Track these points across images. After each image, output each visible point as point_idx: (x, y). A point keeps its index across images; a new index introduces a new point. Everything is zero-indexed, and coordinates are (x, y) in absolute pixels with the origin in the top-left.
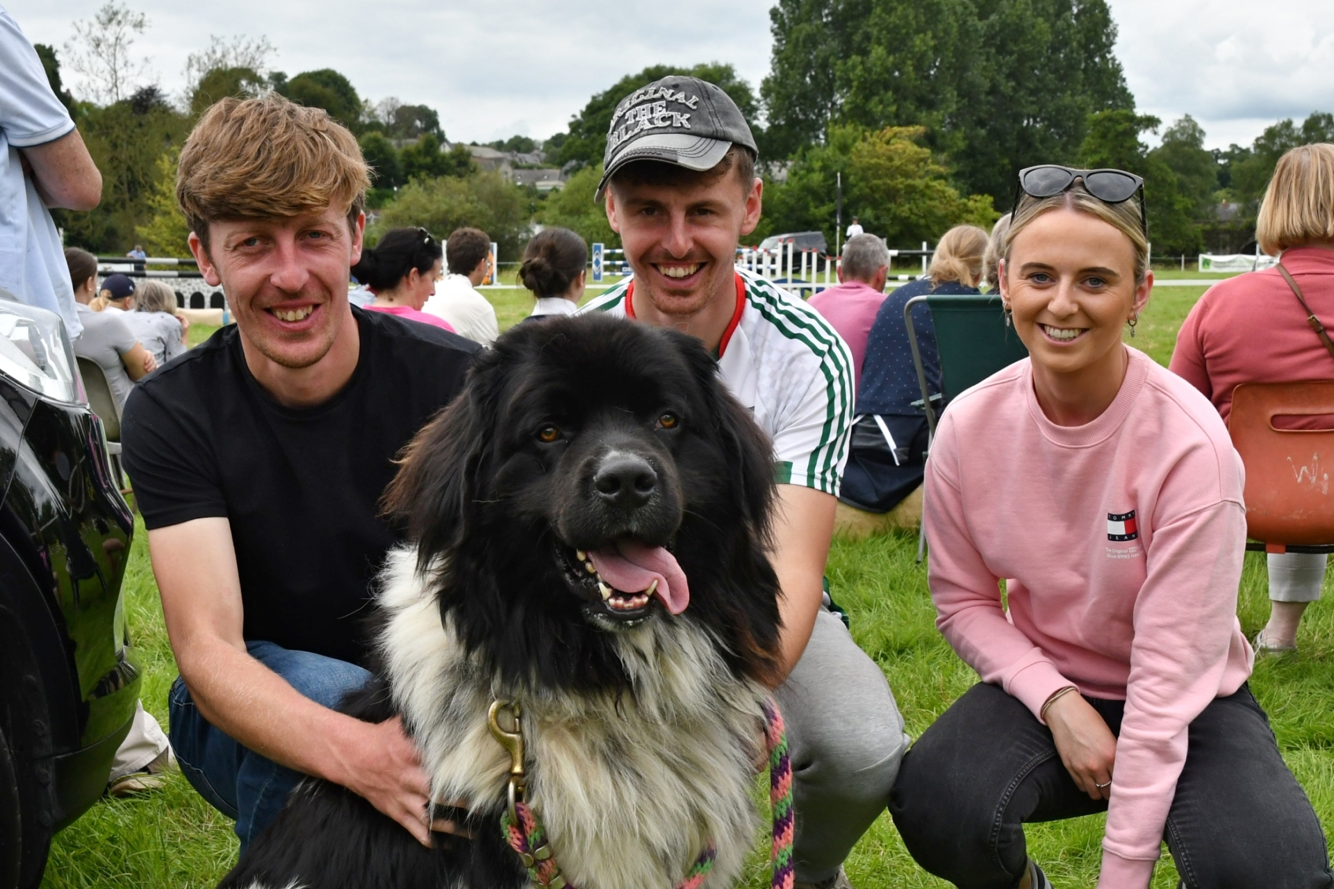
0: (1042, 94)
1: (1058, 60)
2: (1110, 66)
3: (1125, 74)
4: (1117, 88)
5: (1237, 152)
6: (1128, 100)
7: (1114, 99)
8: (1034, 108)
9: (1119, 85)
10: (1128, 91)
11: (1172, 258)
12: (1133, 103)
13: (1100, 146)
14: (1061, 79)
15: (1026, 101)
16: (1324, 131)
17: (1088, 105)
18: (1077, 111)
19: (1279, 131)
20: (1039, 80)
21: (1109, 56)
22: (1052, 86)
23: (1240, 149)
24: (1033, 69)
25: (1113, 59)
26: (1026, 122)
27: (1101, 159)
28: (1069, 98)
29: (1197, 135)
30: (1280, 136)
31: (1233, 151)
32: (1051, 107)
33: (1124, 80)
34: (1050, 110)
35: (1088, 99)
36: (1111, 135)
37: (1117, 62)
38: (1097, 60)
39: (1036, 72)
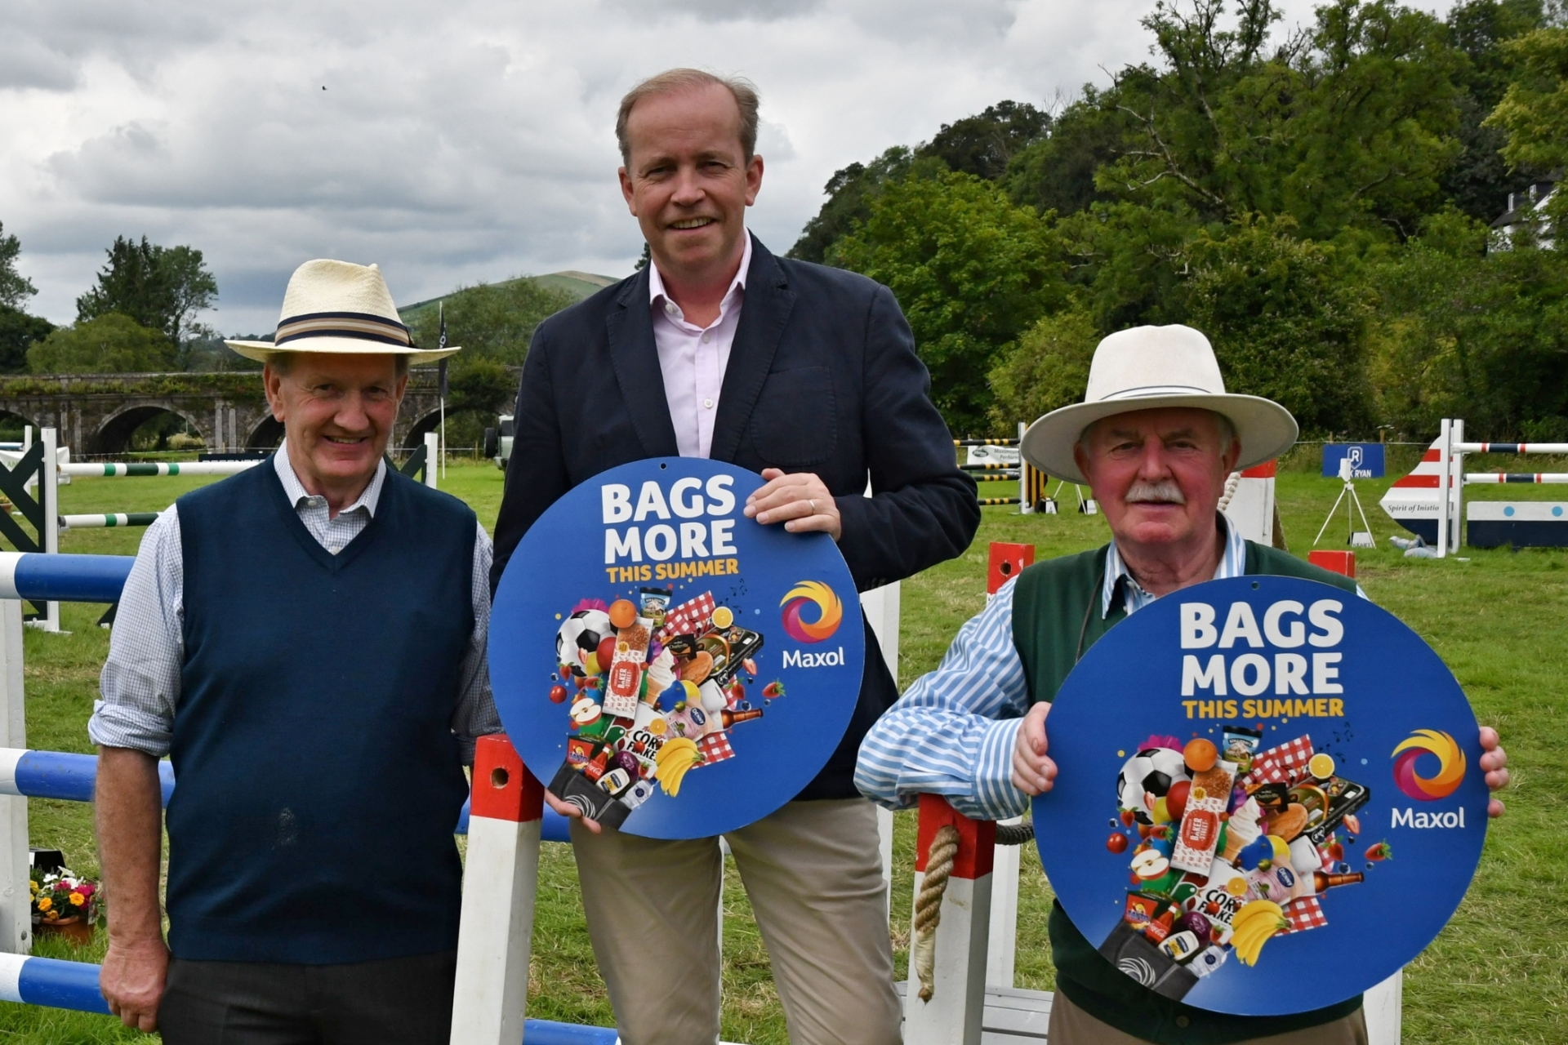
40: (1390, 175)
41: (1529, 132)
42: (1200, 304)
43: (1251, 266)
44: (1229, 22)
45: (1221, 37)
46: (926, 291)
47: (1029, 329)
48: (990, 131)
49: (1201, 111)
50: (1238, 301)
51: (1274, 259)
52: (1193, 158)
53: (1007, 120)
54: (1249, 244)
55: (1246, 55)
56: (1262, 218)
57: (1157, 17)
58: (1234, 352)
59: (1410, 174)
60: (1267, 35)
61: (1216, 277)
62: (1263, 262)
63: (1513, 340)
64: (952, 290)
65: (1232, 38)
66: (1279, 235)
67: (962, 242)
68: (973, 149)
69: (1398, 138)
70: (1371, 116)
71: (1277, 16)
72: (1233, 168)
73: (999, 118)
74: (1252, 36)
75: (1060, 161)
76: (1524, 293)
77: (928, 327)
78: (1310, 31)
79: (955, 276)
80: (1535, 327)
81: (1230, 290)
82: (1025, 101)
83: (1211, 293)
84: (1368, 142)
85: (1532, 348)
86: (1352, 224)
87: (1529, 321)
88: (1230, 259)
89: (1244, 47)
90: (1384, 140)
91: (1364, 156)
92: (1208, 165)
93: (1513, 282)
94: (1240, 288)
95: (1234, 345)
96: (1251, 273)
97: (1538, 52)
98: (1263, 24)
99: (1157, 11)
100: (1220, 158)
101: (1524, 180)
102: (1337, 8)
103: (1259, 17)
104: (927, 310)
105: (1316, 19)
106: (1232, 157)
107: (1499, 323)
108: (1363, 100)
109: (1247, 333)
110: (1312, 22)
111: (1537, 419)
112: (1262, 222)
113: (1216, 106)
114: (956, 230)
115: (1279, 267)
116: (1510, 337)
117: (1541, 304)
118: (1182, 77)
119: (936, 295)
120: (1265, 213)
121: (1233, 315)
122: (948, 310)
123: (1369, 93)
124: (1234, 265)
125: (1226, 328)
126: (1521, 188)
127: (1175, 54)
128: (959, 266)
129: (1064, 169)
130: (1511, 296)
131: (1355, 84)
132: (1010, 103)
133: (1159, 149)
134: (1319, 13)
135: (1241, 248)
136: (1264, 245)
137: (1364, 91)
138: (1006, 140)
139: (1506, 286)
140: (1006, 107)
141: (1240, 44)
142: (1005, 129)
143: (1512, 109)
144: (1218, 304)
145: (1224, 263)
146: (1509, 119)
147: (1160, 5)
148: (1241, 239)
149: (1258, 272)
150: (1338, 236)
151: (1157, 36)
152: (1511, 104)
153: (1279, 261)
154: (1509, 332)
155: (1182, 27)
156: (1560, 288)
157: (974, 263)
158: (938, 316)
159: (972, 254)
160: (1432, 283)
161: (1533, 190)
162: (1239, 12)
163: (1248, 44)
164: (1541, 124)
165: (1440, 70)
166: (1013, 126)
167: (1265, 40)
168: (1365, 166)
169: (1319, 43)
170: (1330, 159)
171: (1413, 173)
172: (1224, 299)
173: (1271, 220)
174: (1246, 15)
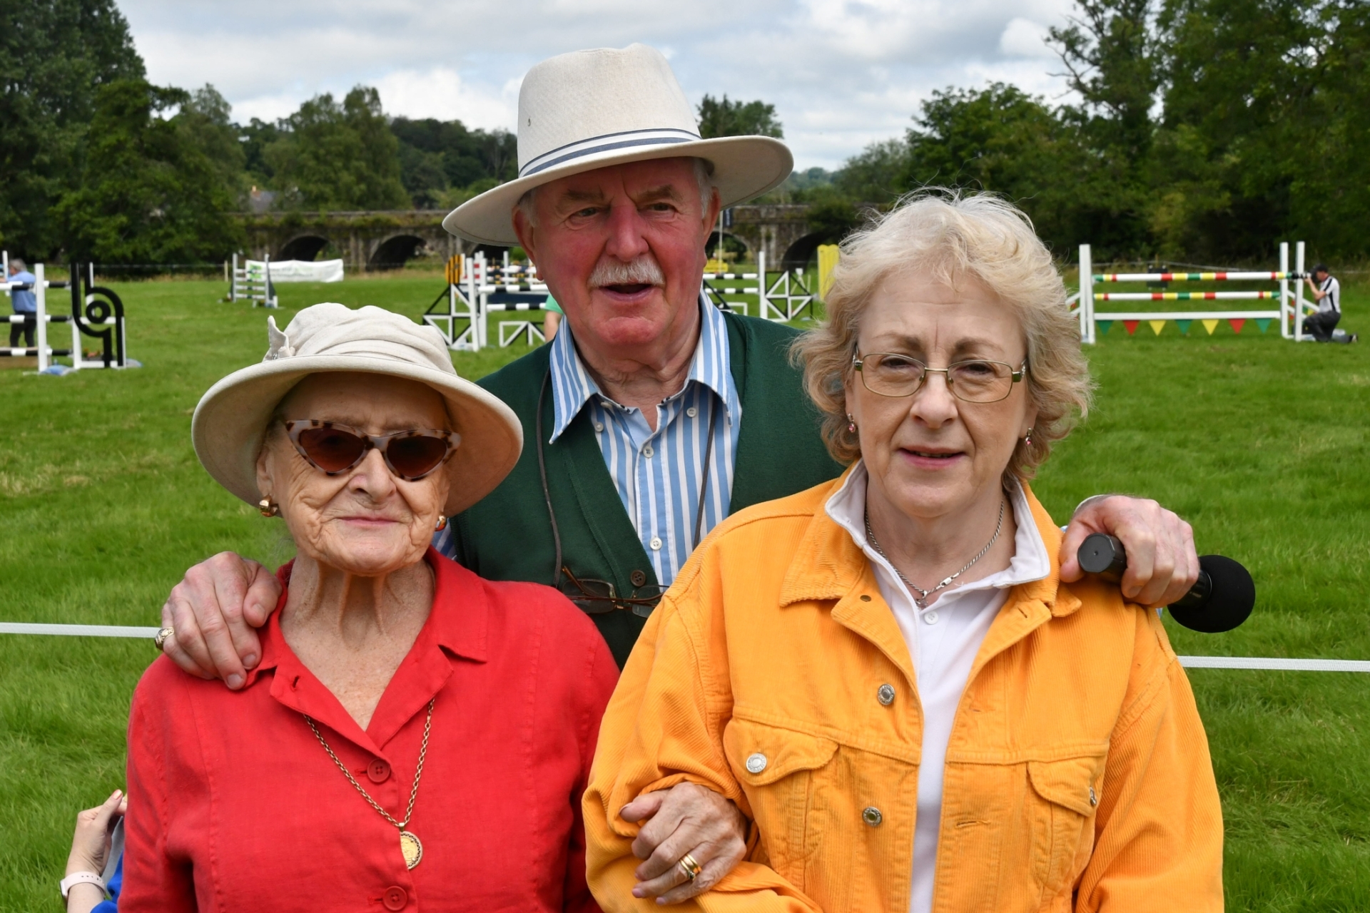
0: (30, 54)
1: (46, 13)
2: (113, 22)
3: (131, 32)
4: (122, 50)
5: (259, 127)
6: (137, 66)
7: (119, 62)
8: (20, 72)
9: (124, 46)
10: (137, 54)
11: (212, 266)
12: (144, 68)
13: (115, 124)
14: (53, 36)
15: (10, 63)
16: (369, 107)
17: (88, 70)
18: (74, 76)
19: (318, 107)
20: (24, 36)
21: (110, 10)
22: (40, 44)
23: (263, 124)
24: (15, 21)
25: (116, 14)
26: (8, 88)
27: (119, 141)
28: (65, 60)
29: (222, 109)
30: (319, 113)
31: (254, 127)
32: (42, 70)
33: (130, 40)
34: (41, 74)
35: (89, 63)
36: (128, 111)
37: (121, 17)
38: (96, 13)
39: (19, 25)
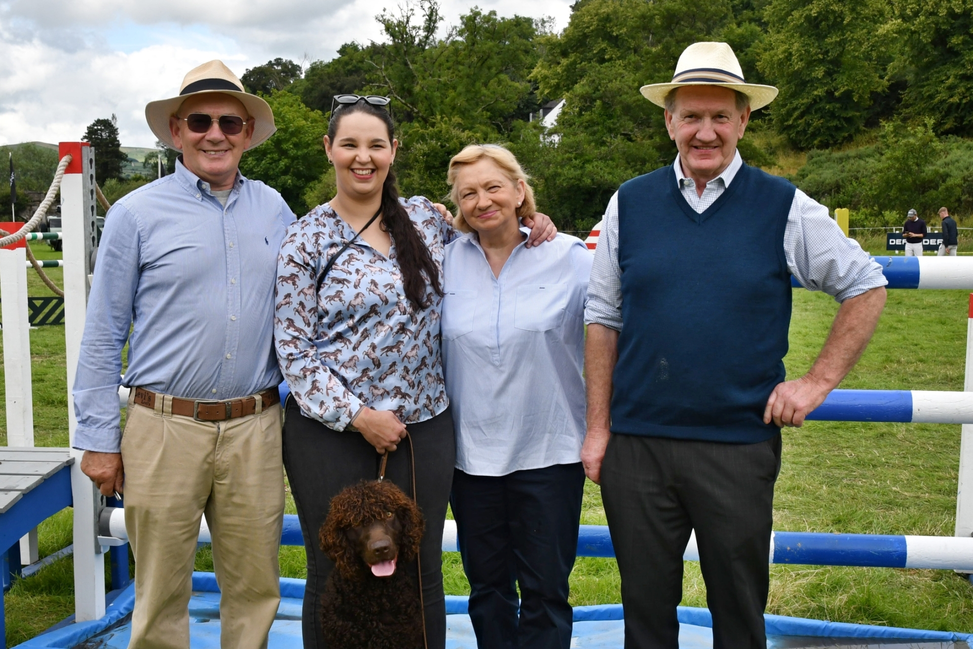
40: (497, 100)
41: (548, 83)
42: (417, 161)
43: (442, 143)
44: (418, 20)
45: (414, 28)
46: (270, 153)
47: (325, 173)
48: (271, 73)
49: (406, 64)
50: (436, 160)
51: (452, 139)
52: (403, 88)
53: (280, 68)
54: (440, 132)
55: (427, 37)
56: (446, 119)
57: (382, 16)
58: (434, 186)
59: (506, 100)
60: (437, 28)
61: (425, 148)
62: (447, 140)
63: (573, 180)
64: (284, 153)
65: (419, 28)
66: (454, 128)
67: (287, 128)
68: (263, 82)
69: (499, 82)
70: (486, 71)
71: (441, 19)
72: (423, 94)
73: (275, 67)
74: (430, 28)
75: (312, 89)
76: (576, 159)
77: (272, 173)
78: (456, 27)
79: (285, 146)
80: (582, 175)
81: (432, 154)
82: (289, 59)
83: (423, 157)
84: (486, 85)
85: (581, 185)
86: (480, 123)
87: (579, 172)
88: (432, 139)
89: (426, 33)
90: (493, 83)
91: (484, 91)
92: (410, 92)
93: (571, 153)
94: (437, 153)
95: (435, 182)
96: (442, 146)
97: (551, 45)
98: (435, 22)
99: (383, 13)
100: (417, 89)
101: (536, 107)
102: (470, 16)
103: (434, 18)
104: (271, 164)
105: (460, 21)
106: (423, 88)
107: (566, 172)
108: (484, 62)
109: (440, 176)
110: (459, 24)
111: (583, 220)
112: (446, 121)
113: (414, 62)
114: (284, 121)
115: (455, 143)
116: (571, 179)
117: (583, 164)
118: (396, 47)
119: (276, 156)
120: (447, 117)
121: (434, 167)
122: (282, 164)
123: (486, 60)
124: (434, 142)
125: (430, 174)
126: (535, 111)
127: (393, 35)
128: (287, 141)
129: (315, 94)
130: (570, 159)
131: (480, 55)
132: (280, 59)
133: (386, 83)
134: (462, 18)
135: (436, 134)
136: (448, 132)
137: (485, 58)
138: (280, 78)
139: (567, 155)
140: (278, 61)
141: (424, 31)
142: (279, 72)
143: (540, 71)
144: (426, 162)
145: (429, 141)
146: (539, 76)
147: (384, 10)
148: (436, 129)
149: (445, 146)
150: (474, 130)
151: (383, 25)
152: (540, 69)
153: (455, 140)
154: (571, 176)
155: (396, 22)
156: (591, 156)
157: (295, 139)
158: (277, 167)
159: (293, 134)
160: (533, 152)
161: (541, 111)
162: (424, 16)
163: (428, 32)
164: (553, 79)
165: (518, 49)
166: (282, 71)
167: (436, 30)
168: (484, 95)
169: (461, 33)
170: (468, 91)
171: (508, 99)
172: (429, 159)
173: (450, 120)
174: (427, 17)
